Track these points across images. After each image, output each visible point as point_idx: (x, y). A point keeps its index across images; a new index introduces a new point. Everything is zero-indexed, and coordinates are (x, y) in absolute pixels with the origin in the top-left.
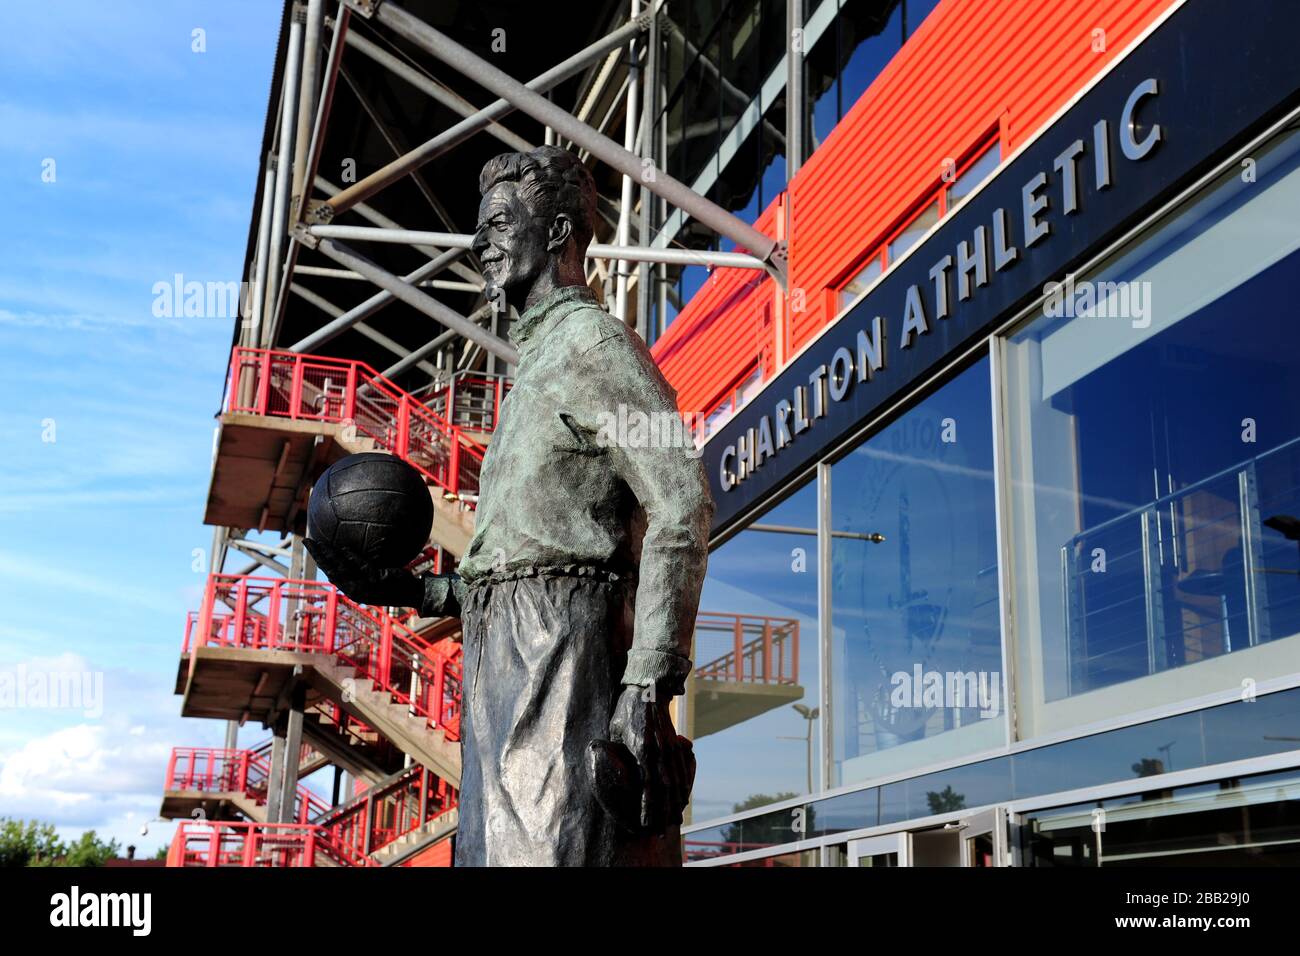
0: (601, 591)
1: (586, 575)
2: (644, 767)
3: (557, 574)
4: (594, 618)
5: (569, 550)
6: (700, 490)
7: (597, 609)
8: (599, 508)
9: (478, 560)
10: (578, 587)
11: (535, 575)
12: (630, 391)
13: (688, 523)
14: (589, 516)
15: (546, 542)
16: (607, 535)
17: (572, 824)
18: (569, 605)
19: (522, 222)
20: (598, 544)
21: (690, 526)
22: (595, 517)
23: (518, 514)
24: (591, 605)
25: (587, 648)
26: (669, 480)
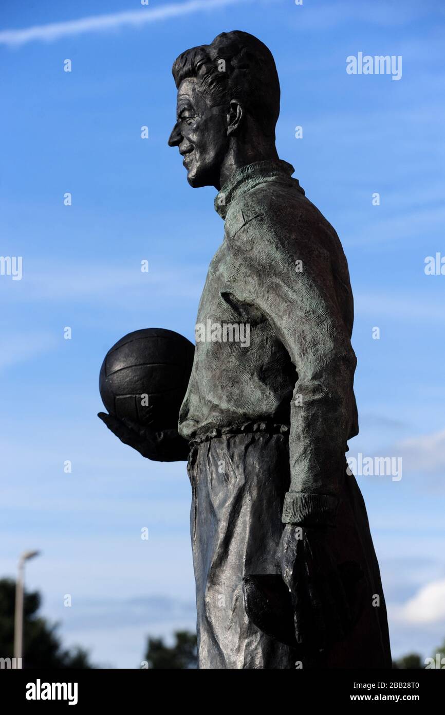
0: (273, 441)
1: (258, 430)
2: (294, 594)
3: (234, 432)
4: (265, 467)
5: (241, 411)
6: (332, 345)
7: (267, 459)
8: (266, 370)
9: (183, 426)
10: (253, 441)
11: (219, 435)
12: (270, 266)
13: (322, 377)
14: (256, 378)
15: (224, 405)
16: (272, 393)
17: (253, 646)
18: (245, 458)
19: (203, 114)
20: (265, 402)
21: (322, 380)
22: (263, 379)
23: (204, 384)
24: (262, 457)
25: (259, 495)
26: (306, 342)
